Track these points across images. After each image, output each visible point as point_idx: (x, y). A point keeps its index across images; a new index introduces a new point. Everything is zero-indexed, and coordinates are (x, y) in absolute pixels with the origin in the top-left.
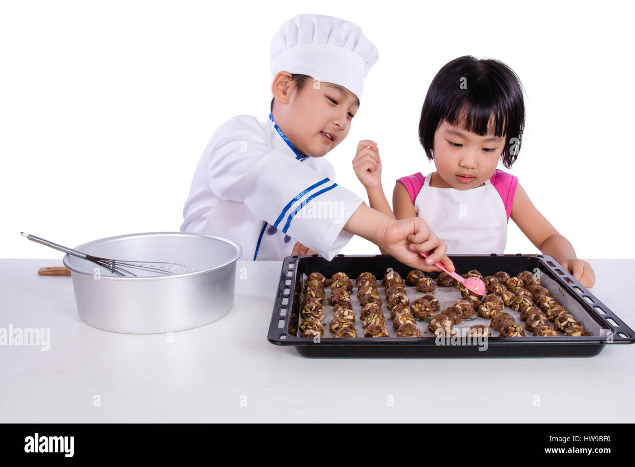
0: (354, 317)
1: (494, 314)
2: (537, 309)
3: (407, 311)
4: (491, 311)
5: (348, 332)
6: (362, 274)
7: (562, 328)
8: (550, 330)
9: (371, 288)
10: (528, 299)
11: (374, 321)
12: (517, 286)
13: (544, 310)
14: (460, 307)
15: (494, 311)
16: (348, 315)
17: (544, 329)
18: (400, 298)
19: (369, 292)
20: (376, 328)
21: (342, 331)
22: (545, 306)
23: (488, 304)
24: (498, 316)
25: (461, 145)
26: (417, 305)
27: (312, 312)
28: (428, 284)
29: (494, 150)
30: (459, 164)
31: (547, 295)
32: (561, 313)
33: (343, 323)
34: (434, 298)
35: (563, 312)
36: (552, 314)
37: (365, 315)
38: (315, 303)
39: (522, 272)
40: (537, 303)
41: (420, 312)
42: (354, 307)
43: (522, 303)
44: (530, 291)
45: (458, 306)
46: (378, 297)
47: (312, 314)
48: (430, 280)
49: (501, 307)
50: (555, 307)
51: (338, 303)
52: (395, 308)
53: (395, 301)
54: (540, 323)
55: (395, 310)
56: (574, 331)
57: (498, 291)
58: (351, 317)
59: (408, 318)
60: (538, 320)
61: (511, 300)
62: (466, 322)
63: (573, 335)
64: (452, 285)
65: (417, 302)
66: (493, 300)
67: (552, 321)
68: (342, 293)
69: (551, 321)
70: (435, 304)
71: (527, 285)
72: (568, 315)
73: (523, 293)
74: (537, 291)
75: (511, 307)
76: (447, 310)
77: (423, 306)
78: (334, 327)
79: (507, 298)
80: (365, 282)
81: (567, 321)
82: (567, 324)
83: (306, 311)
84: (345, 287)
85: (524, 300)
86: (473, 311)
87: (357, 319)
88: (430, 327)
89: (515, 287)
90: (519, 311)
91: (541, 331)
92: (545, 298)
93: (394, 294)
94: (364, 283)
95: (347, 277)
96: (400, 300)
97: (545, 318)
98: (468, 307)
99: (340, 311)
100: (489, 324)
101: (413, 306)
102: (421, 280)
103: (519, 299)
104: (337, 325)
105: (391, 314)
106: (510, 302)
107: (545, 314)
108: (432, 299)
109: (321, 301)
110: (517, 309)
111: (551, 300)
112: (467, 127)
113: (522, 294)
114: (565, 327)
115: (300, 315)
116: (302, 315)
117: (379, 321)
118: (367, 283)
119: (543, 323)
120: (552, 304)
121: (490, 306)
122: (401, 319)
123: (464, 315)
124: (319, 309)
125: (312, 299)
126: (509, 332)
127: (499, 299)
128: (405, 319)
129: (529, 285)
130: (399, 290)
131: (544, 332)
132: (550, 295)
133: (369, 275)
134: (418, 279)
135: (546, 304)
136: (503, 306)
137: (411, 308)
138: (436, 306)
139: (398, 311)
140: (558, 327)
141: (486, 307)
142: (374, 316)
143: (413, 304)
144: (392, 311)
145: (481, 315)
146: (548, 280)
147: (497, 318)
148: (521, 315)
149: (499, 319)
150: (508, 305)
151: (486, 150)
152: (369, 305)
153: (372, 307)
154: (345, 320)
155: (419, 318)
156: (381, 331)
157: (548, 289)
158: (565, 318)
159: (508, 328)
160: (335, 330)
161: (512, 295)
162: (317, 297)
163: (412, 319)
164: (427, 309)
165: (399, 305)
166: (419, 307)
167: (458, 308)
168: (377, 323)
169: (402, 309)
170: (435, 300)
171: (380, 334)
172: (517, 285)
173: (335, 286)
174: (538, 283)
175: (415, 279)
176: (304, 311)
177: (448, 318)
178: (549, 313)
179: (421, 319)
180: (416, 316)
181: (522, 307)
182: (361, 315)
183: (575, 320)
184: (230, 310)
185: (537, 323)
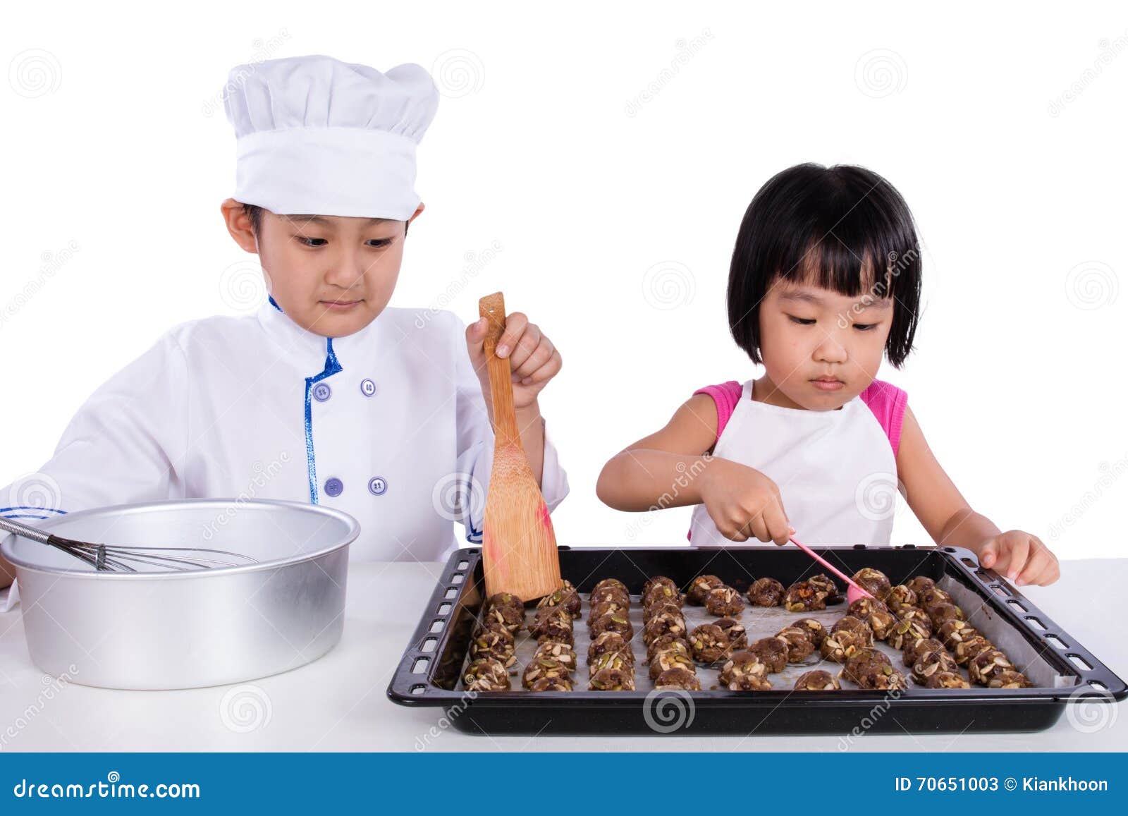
0: (573, 659)
1: (851, 653)
2: (937, 644)
3: (679, 646)
4: (846, 647)
5: (555, 685)
6: (602, 583)
7: (984, 679)
8: (958, 681)
9: (614, 606)
10: (920, 625)
11: (611, 663)
12: (904, 602)
13: (951, 647)
14: (785, 640)
15: (852, 646)
16: (561, 653)
17: (945, 678)
18: (668, 624)
19: (610, 612)
20: (612, 676)
21: (543, 683)
22: (953, 640)
23: (840, 635)
24: (858, 656)
25: (814, 321)
26: (699, 636)
27: (491, 649)
28: (728, 600)
29: (873, 326)
30: (813, 357)
31: (959, 618)
32: (983, 651)
33: (548, 668)
34: (736, 625)
35: (988, 648)
36: (965, 652)
37: (596, 653)
38: (499, 632)
39: (914, 579)
40: (938, 632)
41: (706, 651)
42: (577, 641)
43: (908, 632)
44: (926, 611)
45: (780, 638)
46: (625, 622)
47: (492, 654)
48: (731, 592)
49: (868, 641)
50: (971, 639)
51: (545, 634)
52: (655, 641)
53: (659, 630)
54: (940, 668)
55: (655, 644)
56: (1006, 683)
57: (864, 611)
58: (566, 658)
59: (677, 658)
60: (935, 662)
61: (887, 629)
62: (796, 669)
63: (1003, 688)
64: (775, 602)
65: (700, 631)
66: (852, 628)
67: (965, 666)
68: (556, 615)
69: (962, 666)
70: (738, 636)
71: (921, 602)
72: (995, 653)
73: (912, 614)
74: (940, 611)
75: (887, 641)
76: (758, 644)
77: (713, 638)
78: (530, 677)
79: (879, 624)
80: (605, 597)
81: (994, 664)
82: (993, 670)
83: (479, 647)
84: (565, 605)
85: (912, 627)
86: (810, 648)
87: (581, 662)
88: (723, 678)
89: (900, 603)
90: (902, 648)
91: (941, 682)
92: (954, 623)
93: (657, 616)
94: (602, 598)
95: (572, 589)
96: (668, 626)
97: (951, 659)
98: (800, 640)
99: (547, 646)
100: (841, 672)
101: (693, 639)
102: (714, 591)
103: (903, 627)
104: (536, 672)
105: (648, 654)
106: (886, 632)
107: (952, 654)
108: (731, 626)
109: (515, 633)
110: (898, 646)
111: (966, 627)
112: (823, 282)
113: (911, 616)
114: (990, 675)
115: (468, 655)
116: (471, 655)
117: (620, 666)
118: (609, 598)
119: (945, 667)
120: (966, 634)
121: (843, 637)
122: (665, 661)
123: (791, 655)
124: (507, 643)
125: (495, 625)
126: (877, 684)
127: (864, 625)
128: (672, 660)
129: (927, 601)
130: (669, 609)
131: (946, 683)
132: (965, 617)
133: (616, 584)
134: (709, 592)
135: (956, 636)
136: (872, 640)
137: (689, 642)
138: (738, 639)
139: (661, 647)
140: (976, 677)
141: (837, 641)
142: (611, 656)
143: (693, 635)
144: (651, 647)
145: (827, 656)
146: (963, 590)
147: (855, 659)
148: (905, 656)
149: (859, 661)
150: (882, 638)
151: (859, 327)
152: (605, 635)
153: (611, 639)
154: (553, 663)
155: (705, 661)
156: (620, 683)
157: (961, 609)
158: (989, 657)
159: (874, 676)
160: (532, 683)
161: (889, 618)
162: (506, 623)
163: (687, 662)
164: (720, 644)
165: (663, 636)
166: (705, 641)
167: (779, 642)
168: (618, 668)
169: (670, 642)
170: (738, 628)
171: (619, 689)
172: (904, 599)
173: (545, 603)
174: (943, 597)
175: (704, 591)
176: (476, 647)
177: (757, 659)
178: (960, 651)
179: (708, 664)
180: (698, 657)
181: (909, 640)
182: (590, 655)
183: (1009, 662)
184: (333, 647)
185: (935, 667)
